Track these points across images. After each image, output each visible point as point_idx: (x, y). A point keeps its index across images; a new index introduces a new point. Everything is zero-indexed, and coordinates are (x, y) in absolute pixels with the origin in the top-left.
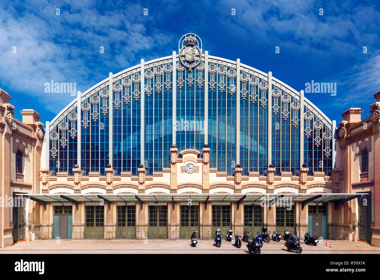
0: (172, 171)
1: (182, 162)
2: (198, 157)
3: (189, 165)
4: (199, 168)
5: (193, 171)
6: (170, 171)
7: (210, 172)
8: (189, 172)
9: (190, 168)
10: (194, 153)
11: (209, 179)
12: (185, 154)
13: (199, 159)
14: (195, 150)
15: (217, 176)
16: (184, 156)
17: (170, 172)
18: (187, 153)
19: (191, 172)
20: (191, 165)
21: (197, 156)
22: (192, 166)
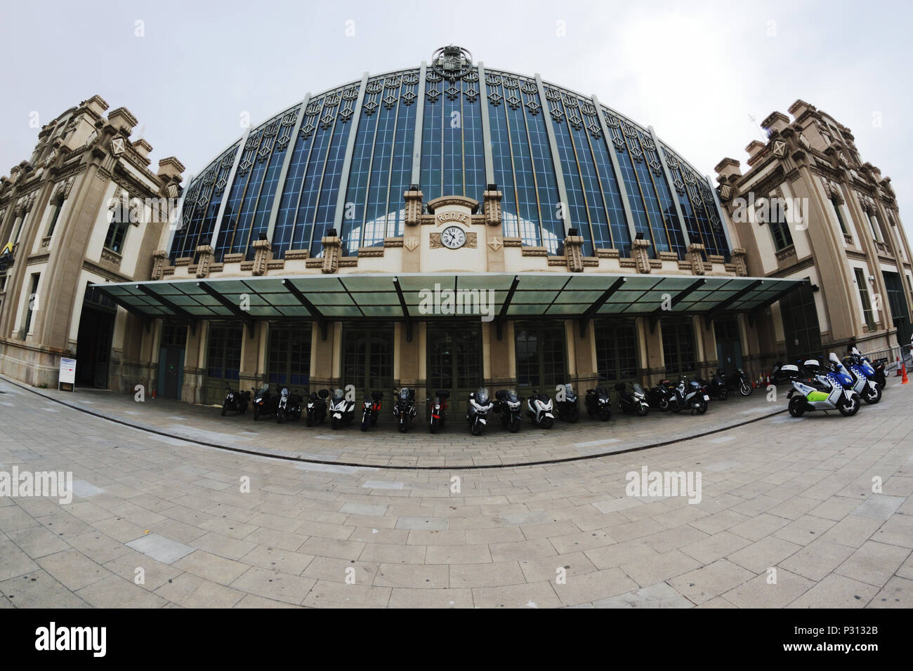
0: (406, 243)
1: (434, 223)
2: (474, 212)
3: (451, 229)
4: (476, 238)
5: (461, 244)
6: (400, 244)
7: (505, 246)
8: (451, 246)
9: (453, 237)
10: (462, 203)
11: (503, 262)
12: (440, 206)
13: (474, 216)
14: (464, 198)
15: (524, 255)
16: (437, 211)
17: (402, 246)
18: (445, 203)
19: (457, 246)
20: (456, 229)
21: (470, 210)
22: (460, 231)
